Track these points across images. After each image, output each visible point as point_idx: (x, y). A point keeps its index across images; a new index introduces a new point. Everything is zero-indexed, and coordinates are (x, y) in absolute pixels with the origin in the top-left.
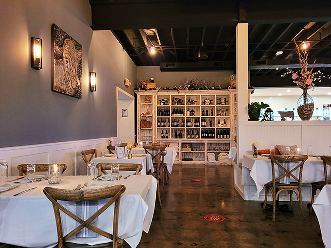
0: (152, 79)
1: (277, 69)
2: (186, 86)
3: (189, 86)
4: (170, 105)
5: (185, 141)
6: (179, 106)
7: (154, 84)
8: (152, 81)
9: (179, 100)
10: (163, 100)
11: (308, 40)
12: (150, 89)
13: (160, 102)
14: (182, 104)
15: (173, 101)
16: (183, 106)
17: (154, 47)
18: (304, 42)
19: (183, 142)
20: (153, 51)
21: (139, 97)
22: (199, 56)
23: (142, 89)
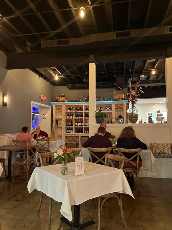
0: (63, 94)
1: (147, 86)
2: (84, 99)
3: (86, 99)
4: (74, 112)
5: (83, 135)
6: (79, 112)
7: (64, 98)
8: (64, 96)
9: (80, 108)
10: (70, 108)
11: (155, 68)
12: (61, 101)
13: (68, 110)
14: (81, 111)
15: (76, 109)
16: (82, 112)
17: (57, 76)
18: (153, 70)
19: (82, 136)
20: (57, 78)
21: (54, 106)
22: (84, 81)
23: (56, 101)
